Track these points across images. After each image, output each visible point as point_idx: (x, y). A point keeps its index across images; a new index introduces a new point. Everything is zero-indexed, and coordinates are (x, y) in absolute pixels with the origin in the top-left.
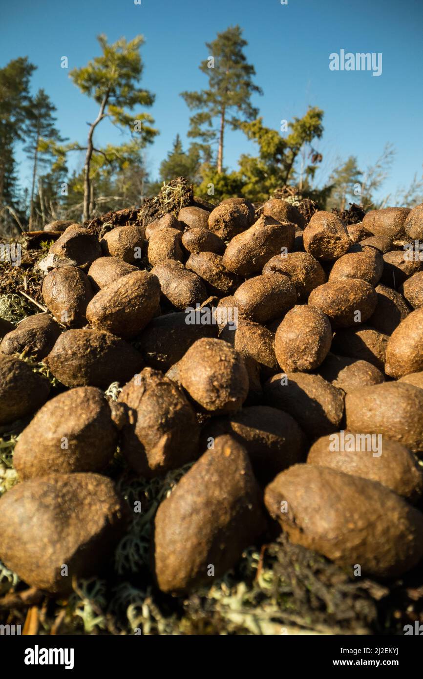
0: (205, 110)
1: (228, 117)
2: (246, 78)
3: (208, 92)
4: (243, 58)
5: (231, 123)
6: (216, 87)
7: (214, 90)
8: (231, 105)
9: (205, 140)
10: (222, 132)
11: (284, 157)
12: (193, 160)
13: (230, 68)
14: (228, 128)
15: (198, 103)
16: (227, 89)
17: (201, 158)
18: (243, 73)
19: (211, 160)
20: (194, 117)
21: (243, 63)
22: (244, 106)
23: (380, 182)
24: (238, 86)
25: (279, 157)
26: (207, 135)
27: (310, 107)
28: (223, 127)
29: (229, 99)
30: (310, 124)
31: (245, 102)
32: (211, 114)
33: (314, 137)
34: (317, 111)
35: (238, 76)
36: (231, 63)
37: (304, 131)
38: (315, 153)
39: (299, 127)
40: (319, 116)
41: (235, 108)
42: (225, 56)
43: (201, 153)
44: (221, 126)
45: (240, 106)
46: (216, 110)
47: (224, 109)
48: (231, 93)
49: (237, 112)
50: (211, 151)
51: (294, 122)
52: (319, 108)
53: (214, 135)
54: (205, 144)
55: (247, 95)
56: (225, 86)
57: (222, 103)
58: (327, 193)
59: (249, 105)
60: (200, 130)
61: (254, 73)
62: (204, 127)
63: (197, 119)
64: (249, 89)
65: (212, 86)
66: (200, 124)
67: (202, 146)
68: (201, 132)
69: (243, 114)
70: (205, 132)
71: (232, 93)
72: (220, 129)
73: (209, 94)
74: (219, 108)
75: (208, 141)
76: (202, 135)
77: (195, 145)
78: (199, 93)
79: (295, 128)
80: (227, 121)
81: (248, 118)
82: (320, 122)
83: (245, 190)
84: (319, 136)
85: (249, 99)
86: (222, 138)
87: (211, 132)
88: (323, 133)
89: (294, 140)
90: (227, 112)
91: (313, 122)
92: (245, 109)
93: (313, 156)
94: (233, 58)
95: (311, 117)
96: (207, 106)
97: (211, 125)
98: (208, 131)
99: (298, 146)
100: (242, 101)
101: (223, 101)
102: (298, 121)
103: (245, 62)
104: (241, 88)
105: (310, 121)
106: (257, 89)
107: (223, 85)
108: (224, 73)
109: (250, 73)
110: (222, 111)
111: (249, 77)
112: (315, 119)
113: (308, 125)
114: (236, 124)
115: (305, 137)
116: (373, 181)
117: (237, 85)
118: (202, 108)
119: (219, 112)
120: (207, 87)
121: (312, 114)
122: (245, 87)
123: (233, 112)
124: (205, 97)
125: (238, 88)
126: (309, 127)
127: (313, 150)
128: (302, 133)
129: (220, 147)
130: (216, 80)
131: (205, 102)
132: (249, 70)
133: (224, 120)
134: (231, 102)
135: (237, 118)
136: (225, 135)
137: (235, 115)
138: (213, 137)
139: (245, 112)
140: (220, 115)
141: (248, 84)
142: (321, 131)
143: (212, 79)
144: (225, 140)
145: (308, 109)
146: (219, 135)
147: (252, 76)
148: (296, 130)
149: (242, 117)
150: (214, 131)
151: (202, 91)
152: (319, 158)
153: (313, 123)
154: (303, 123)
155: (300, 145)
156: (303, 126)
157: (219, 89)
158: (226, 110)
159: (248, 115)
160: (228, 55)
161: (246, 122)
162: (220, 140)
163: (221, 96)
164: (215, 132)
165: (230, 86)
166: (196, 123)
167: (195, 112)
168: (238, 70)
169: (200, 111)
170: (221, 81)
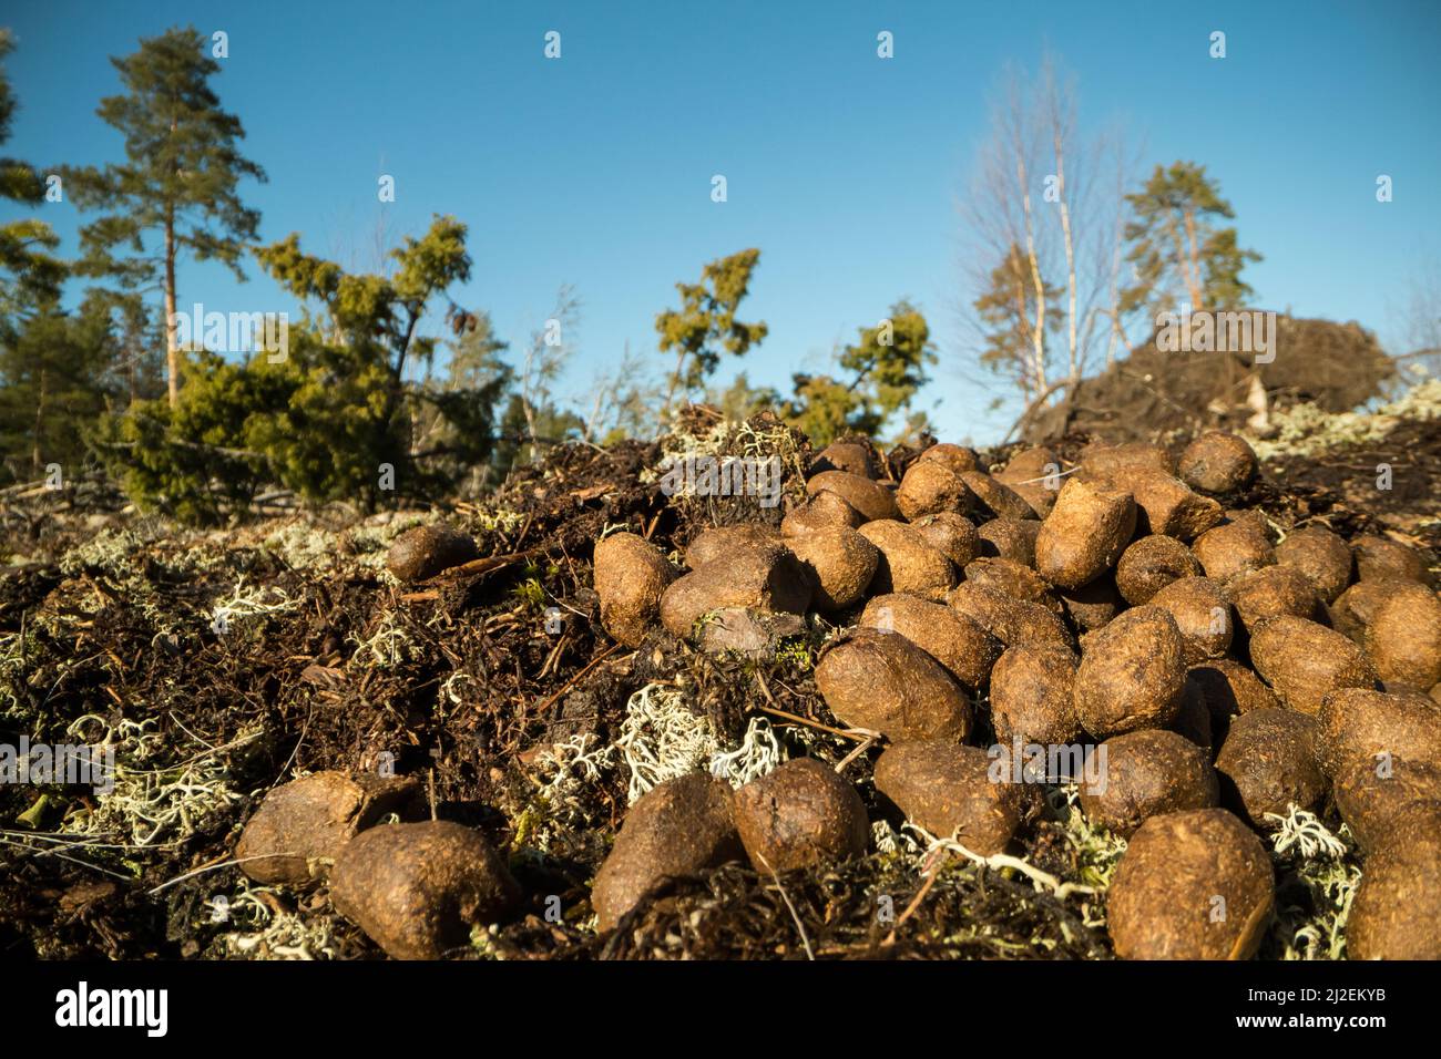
0: (121, 212)
1: (181, 229)
2: (221, 143)
3: (128, 170)
4: (213, 100)
5: (193, 243)
6: (146, 158)
7: (143, 166)
8: (189, 203)
9: (125, 282)
10: (170, 265)
11: (392, 322)
12: (95, 331)
13: (180, 119)
14: (186, 256)
15: (98, 194)
16: (175, 166)
17: (117, 325)
18: (214, 131)
19: (146, 329)
20: (93, 227)
21: (211, 110)
22: (220, 205)
23: (557, 363)
24: (204, 160)
25: (382, 322)
26: (131, 271)
27: (436, 215)
28: (171, 252)
29: (182, 187)
30: (442, 250)
31: (224, 197)
32: (139, 220)
33: (452, 278)
34: (451, 225)
35: (203, 138)
36: (181, 107)
37: (431, 266)
38: (458, 311)
39: (418, 259)
40: (457, 234)
41: (200, 209)
42: (165, 90)
43: (117, 313)
44: (166, 248)
45: (211, 206)
46: (150, 211)
47: (172, 210)
48: (185, 175)
49: (206, 219)
50: (145, 307)
51: (406, 247)
52: (456, 219)
53: (152, 270)
54: (127, 292)
55: (229, 181)
56: (170, 156)
57: (163, 197)
58: (492, 396)
59: (235, 203)
60: (110, 258)
61: (242, 134)
62: (121, 252)
63: (100, 232)
64: (232, 167)
65: (135, 156)
66: (110, 246)
67: (118, 298)
68: (114, 264)
69: (222, 224)
70: (125, 262)
71: (189, 174)
72: (165, 256)
73: (128, 175)
74: (159, 208)
75: (135, 285)
76: (117, 270)
77: (100, 293)
78: (102, 171)
79: (408, 260)
80: (182, 239)
81: (235, 231)
82: (460, 247)
83: (300, 399)
84: (463, 276)
85: (233, 191)
86: (171, 277)
87: (140, 264)
88: (471, 269)
89: (410, 285)
90: (181, 218)
91: (449, 246)
92: (225, 211)
93: (455, 318)
94: (186, 96)
95: (443, 238)
96: (126, 203)
97: (139, 246)
98: (135, 261)
99: (421, 298)
100: (214, 194)
101: (166, 191)
102: (415, 245)
103: (218, 109)
104: (210, 164)
105: (443, 246)
106: (250, 168)
107: (164, 155)
108: (166, 129)
109: (232, 133)
110: (167, 214)
111: (231, 142)
112: (451, 241)
113: (438, 254)
114: (206, 246)
115: (434, 278)
116: (546, 362)
117: (200, 157)
118: (111, 206)
119: (159, 217)
120: (122, 160)
121: (441, 230)
122: (220, 162)
123: (192, 219)
124: (118, 180)
125: (203, 164)
126: (442, 258)
127: (453, 307)
128: (426, 271)
129: (168, 299)
130: (144, 144)
131: (119, 192)
132: (229, 125)
133: (172, 235)
134: (188, 194)
135: (207, 231)
136: (177, 271)
137: (200, 224)
138: (147, 275)
139: (225, 219)
140: (162, 225)
141: (228, 157)
142: (467, 266)
143: (135, 140)
144: (178, 281)
145: (432, 221)
146: (162, 270)
147: (236, 139)
148: (412, 264)
149: (219, 230)
150: (150, 260)
151: (109, 166)
152: (468, 323)
153: (449, 249)
154: (425, 249)
155: (425, 295)
156: (428, 256)
157: (154, 163)
158: (176, 213)
159: (234, 226)
160: (173, 89)
161: (229, 240)
162: (165, 283)
163: (161, 180)
164: (152, 264)
165: (182, 160)
166: (98, 242)
167: (93, 216)
168: (201, 124)
169: (106, 214)
170: (159, 145)
